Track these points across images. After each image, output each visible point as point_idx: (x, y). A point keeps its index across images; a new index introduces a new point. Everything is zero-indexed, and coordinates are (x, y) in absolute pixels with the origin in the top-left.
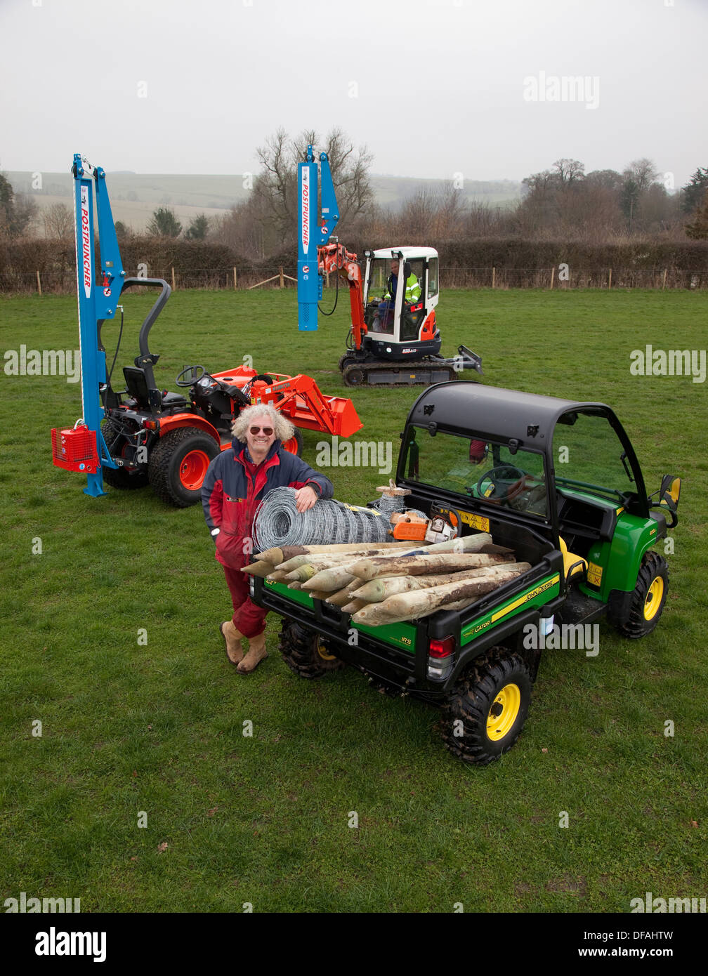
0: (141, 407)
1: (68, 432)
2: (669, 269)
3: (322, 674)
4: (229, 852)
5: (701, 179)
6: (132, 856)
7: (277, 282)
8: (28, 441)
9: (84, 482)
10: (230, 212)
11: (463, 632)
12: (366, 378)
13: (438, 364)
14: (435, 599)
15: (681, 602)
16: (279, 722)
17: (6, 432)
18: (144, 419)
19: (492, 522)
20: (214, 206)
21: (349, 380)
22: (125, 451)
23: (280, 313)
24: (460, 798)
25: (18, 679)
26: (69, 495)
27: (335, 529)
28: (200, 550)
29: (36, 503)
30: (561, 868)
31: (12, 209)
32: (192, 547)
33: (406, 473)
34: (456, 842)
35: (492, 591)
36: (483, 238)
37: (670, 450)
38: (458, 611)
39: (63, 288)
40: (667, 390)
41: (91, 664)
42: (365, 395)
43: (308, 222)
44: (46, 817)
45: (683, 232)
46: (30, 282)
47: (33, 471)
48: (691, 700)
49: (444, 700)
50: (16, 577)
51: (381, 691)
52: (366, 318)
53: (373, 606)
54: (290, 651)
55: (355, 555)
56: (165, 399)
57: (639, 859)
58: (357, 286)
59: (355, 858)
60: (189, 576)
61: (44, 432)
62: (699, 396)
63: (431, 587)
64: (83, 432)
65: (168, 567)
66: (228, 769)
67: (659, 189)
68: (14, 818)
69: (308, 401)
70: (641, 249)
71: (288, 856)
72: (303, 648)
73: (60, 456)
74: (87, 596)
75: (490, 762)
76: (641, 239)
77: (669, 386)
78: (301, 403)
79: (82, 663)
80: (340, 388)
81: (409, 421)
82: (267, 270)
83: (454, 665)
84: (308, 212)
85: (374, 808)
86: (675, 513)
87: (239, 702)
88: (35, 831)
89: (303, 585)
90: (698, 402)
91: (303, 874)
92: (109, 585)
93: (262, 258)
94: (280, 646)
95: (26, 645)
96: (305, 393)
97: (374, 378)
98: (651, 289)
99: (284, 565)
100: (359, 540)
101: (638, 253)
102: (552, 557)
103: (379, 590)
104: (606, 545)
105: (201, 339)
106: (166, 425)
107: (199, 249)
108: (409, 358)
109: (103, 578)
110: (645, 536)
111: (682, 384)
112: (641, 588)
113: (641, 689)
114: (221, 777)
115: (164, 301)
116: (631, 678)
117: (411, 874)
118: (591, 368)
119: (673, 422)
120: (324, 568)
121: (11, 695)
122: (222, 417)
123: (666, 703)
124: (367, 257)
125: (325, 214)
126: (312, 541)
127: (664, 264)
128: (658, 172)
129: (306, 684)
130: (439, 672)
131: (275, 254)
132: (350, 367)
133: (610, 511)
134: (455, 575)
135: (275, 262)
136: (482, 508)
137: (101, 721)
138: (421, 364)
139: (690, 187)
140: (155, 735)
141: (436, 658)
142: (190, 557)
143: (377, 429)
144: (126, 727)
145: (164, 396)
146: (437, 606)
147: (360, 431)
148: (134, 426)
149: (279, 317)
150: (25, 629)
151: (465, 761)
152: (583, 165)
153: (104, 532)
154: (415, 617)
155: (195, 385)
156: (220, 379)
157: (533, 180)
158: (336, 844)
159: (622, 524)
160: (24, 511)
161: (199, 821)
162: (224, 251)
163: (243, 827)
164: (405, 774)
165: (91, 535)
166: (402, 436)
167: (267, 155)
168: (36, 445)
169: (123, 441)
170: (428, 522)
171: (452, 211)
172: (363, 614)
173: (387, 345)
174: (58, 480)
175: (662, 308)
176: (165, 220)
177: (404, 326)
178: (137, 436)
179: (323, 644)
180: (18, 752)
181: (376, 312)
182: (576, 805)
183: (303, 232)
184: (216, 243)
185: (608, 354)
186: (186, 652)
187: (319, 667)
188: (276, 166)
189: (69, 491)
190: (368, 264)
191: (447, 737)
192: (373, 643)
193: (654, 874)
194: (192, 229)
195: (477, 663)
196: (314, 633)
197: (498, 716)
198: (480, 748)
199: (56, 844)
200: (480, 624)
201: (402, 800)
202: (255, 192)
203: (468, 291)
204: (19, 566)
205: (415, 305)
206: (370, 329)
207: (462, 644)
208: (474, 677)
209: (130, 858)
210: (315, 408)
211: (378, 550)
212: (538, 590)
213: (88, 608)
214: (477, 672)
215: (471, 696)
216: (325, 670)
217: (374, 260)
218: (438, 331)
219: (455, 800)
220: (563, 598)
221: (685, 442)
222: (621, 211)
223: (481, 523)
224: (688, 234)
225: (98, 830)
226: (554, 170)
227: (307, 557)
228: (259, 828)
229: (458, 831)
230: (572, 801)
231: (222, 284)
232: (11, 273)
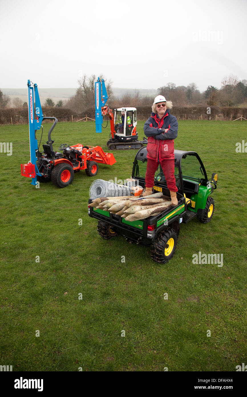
0: (49, 157)
1: (26, 165)
2: (203, 114)
3: (111, 238)
4: (87, 294)
5: (210, 89)
6: (56, 297)
7: (85, 119)
8: (12, 169)
9: (30, 181)
10: (70, 99)
11: (157, 223)
12: (115, 147)
13: (137, 143)
14: (150, 213)
15: (218, 212)
16: (99, 253)
17: (5, 166)
18: (49, 160)
19: (163, 189)
20: (64, 97)
21: (110, 148)
22: (43, 170)
23: (87, 129)
24: (157, 274)
25: (14, 242)
26: (26, 185)
27: (115, 192)
28: (69, 201)
29: (16, 188)
30: (191, 294)
31: (2, 100)
32: (66, 200)
33: (135, 175)
34: (158, 288)
35: (165, 210)
36: (148, 105)
37: (209, 167)
38: (156, 216)
39: (19, 123)
40: (206, 149)
41: (37, 237)
42: (115, 152)
43: (98, 100)
44: (27, 285)
45: (206, 104)
46: (9, 121)
47: (14, 178)
48: (224, 241)
49: (152, 244)
50: (11, 211)
51: (130, 242)
52: (115, 129)
53: (131, 215)
54: (101, 231)
55: (123, 200)
56: (56, 154)
57: (214, 290)
58: (112, 119)
59: (127, 294)
60: (66, 209)
61: (16, 166)
62: (216, 151)
63: (147, 209)
64: (30, 165)
65: (59, 206)
66: (84, 268)
67: (197, 92)
68: (17, 286)
69: (100, 154)
70: (194, 108)
71: (106, 294)
72: (105, 230)
73: (24, 173)
74: (34, 216)
75: (165, 263)
76: (194, 106)
77: (207, 148)
78: (97, 155)
79: (35, 237)
80: (108, 151)
81: (136, 158)
82: (82, 116)
83: (155, 233)
84: (98, 97)
85: (131, 279)
86: (216, 184)
87: (85, 247)
88: (24, 290)
89: (109, 210)
90: (216, 153)
91: (111, 300)
92: (41, 212)
93: (80, 113)
94: (98, 229)
95: (16, 232)
96: (99, 152)
97: (118, 147)
98: (198, 120)
99: (101, 203)
100: (123, 195)
101: (193, 110)
102: (182, 199)
103: (133, 210)
104: (196, 195)
105: (63, 137)
106: (56, 162)
107: (61, 110)
108: (129, 141)
109: (39, 210)
110: (208, 192)
111: (211, 147)
112: (207, 208)
113: (209, 238)
114: (82, 271)
115: (55, 124)
116: (206, 235)
117: (145, 298)
118: (183, 143)
119: (209, 158)
120: (114, 204)
121: (13, 248)
122: (73, 159)
123: (216, 242)
124: (115, 111)
125: (103, 97)
126: (109, 196)
127: (201, 113)
128: (197, 86)
129: (106, 241)
130: (151, 235)
131: (84, 111)
132: (110, 144)
133: (197, 184)
134: (154, 205)
135: (85, 113)
136: (159, 185)
137: (42, 255)
138: (132, 143)
139: (206, 91)
140: (60, 258)
141: (150, 231)
142: (66, 203)
143: (120, 163)
144: (50, 256)
145: (56, 153)
146: (150, 215)
147: (115, 163)
148: (46, 162)
149: (87, 130)
150: (15, 226)
151: (158, 262)
152: (175, 84)
153: (38, 196)
154: (143, 218)
155: (65, 150)
156: (73, 148)
157: (161, 89)
158: (121, 290)
159: (201, 188)
160: (12, 191)
161: (76, 285)
162: (69, 110)
163: (91, 286)
164: (140, 267)
165: (34, 197)
166: (133, 163)
167: (81, 82)
168: (14, 170)
169: (43, 167)
170: (143, 190)
171: (137, 98)
172: (128, 218)
173: (122, 137)
174: (23, 180)
175: (202, 125)
176: (49, 102)
177: (127, 131)
178: (47, 166)
179: (111, 228)
180: (17, 265)
181: (118, 127)
182: (193, 274)
183: (97, 103)
184: (66, 108)
185: (188, 139)
186: (67, 232)
187: (110, 236)
188: (83, 85)
189: (26, 184)
190: (115, 113)
191: (152, 255)
192: (129, 227)
193: (219, 294)
194: (58, 104)
195: (161, 232)
196: (109, 225)
197: (168, 248)
198: (163, 258)
199: (32, 294)
200: (162, 220)
201: (140, 275)
202: (77, 93)
203: (144, 121)
204: (12, 207)
205: (130, 125)
206: (116, 132)
207: (157, 226)
208: (161, 236)
209: (55, 297)
210: (101, 156)
211: (130, 198)
212: (179, 209)
213: (35, 220)
214: (161, 235)
215: (160, 242)
216: (112, 237)
217: (117, 111)
218: (137, 133)
219: (156, 275)
220: (186, 212)
221: (213, 165)
222: (187, 98)
223: (159, 189)
224: (208, 104)
225: (44, 289)
226: (167, 86)
227: (108, 200)
228: (96, 286)
229: (158, 284)
230: (192, 273)
231: (68, 120)
232: (3, 118)
